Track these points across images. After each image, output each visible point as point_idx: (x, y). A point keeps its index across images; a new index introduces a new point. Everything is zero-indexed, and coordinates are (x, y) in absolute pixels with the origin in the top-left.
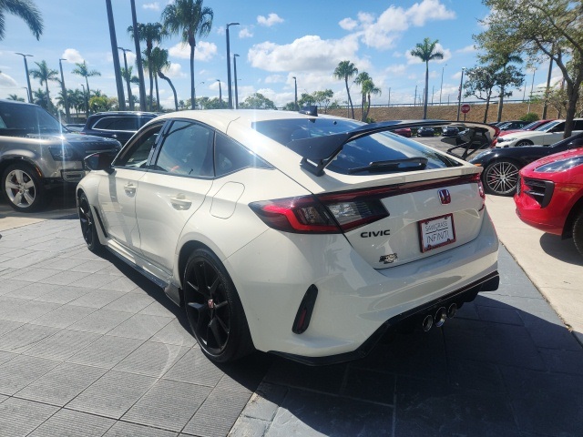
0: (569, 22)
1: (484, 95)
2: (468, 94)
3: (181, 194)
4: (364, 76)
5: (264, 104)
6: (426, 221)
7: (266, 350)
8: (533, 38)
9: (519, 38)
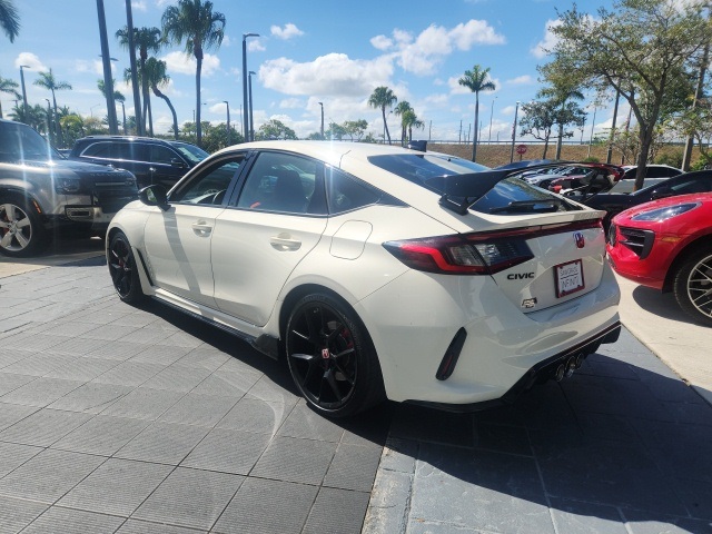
0: (642, 56)
1: (543, 134)
2: (524, 133)
3: (285, 233)
4: (405, 107)
5: (283, 134)
6: (561, 266)
7: (401, 400)
8: (604, 72)
9: (588, 72)
